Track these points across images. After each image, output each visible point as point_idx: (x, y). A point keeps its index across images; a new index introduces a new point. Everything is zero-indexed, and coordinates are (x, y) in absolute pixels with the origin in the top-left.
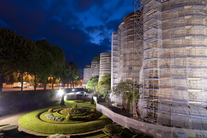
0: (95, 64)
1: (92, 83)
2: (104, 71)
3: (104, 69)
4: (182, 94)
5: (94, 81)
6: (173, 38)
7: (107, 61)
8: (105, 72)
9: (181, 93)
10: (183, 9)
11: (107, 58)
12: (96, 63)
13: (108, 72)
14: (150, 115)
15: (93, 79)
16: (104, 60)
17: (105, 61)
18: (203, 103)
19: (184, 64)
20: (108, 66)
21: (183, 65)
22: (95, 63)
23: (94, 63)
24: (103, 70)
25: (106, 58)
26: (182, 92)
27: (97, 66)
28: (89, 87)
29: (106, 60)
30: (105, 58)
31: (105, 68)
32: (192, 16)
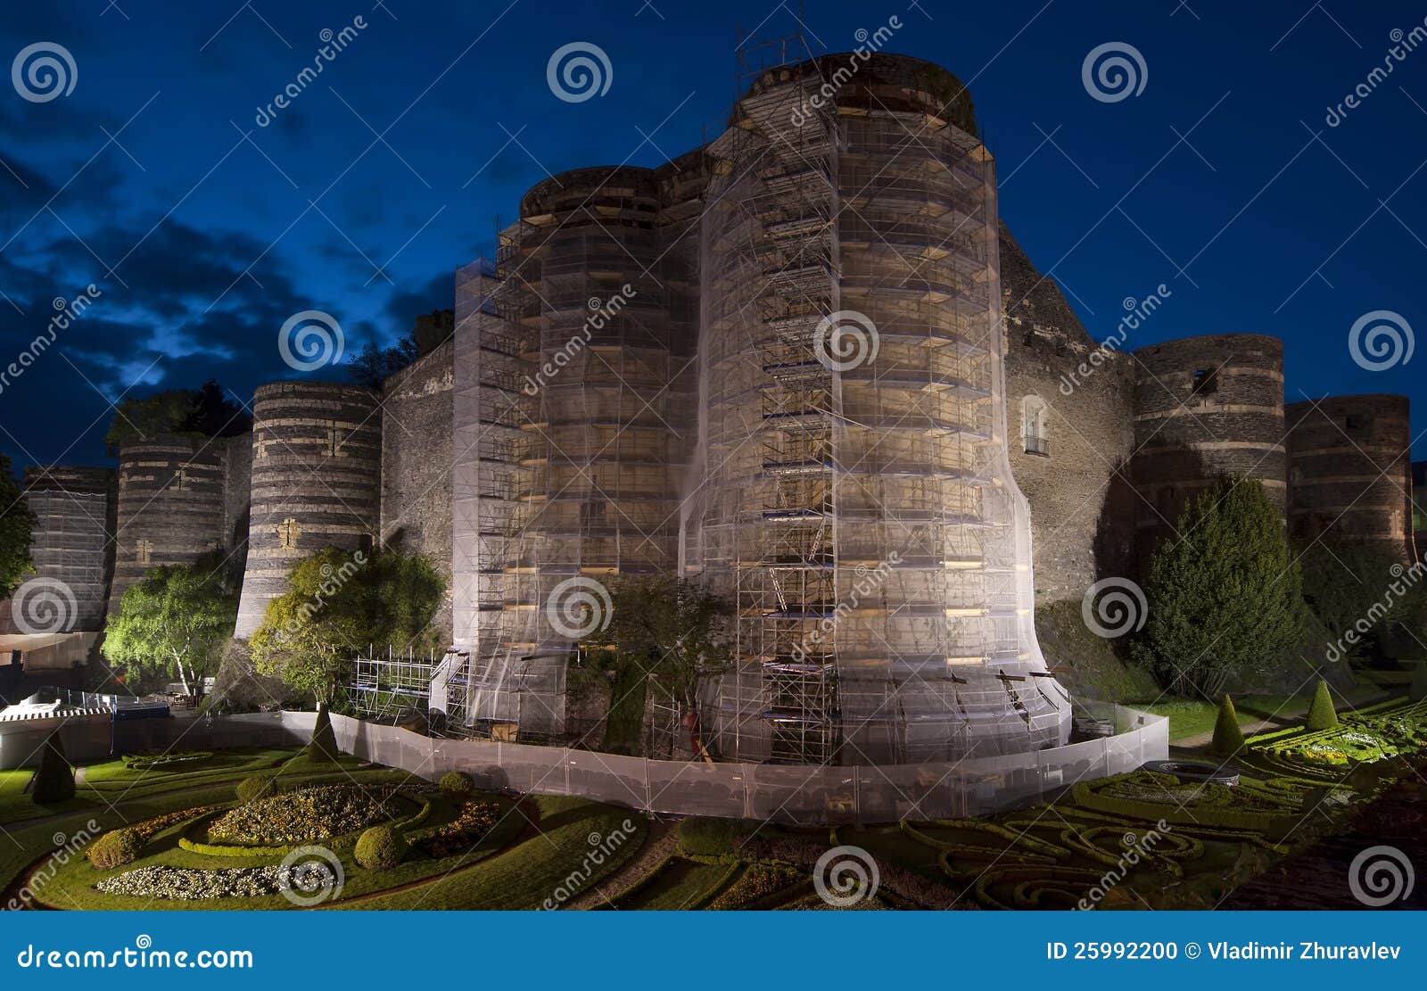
0: (165, 464)
1: (173, 615)
2: (304, 522)
3: (299, 509)
4: (913, 632)
5: (194, 600)
6: (887, 379)
7: (325, 447)
8: (312, 529)
9: (909, 628)
10: (918, 256)
11: (329, 424)
12: (173, 458)
13: (333, 529)
14: (786, 748)
15: (172, 585)
16: (296, 441)
17: (312, 449)
18: (986, 658)
19: (913, 501)
20: (334, 485)
21: (911, 505)
22: (167, 449)
23: (151, 449)
24: (291, 515)
25: (321, 423)
26: (911, 624)
27: (185, 479)
28: (140, 649)
29: (319, 441)
30: (310, 422)
31: (311, 500)
32: (949, 296)
